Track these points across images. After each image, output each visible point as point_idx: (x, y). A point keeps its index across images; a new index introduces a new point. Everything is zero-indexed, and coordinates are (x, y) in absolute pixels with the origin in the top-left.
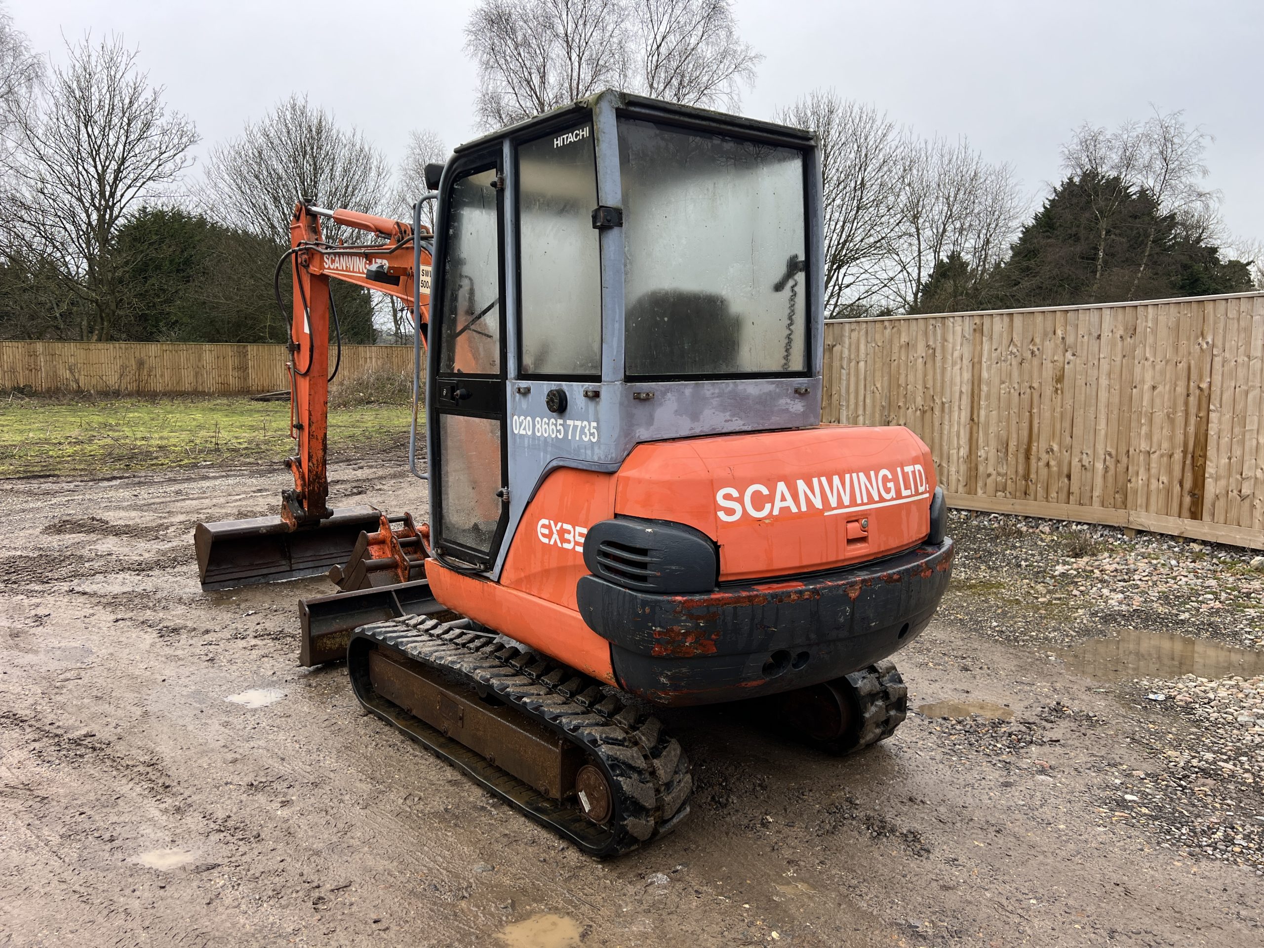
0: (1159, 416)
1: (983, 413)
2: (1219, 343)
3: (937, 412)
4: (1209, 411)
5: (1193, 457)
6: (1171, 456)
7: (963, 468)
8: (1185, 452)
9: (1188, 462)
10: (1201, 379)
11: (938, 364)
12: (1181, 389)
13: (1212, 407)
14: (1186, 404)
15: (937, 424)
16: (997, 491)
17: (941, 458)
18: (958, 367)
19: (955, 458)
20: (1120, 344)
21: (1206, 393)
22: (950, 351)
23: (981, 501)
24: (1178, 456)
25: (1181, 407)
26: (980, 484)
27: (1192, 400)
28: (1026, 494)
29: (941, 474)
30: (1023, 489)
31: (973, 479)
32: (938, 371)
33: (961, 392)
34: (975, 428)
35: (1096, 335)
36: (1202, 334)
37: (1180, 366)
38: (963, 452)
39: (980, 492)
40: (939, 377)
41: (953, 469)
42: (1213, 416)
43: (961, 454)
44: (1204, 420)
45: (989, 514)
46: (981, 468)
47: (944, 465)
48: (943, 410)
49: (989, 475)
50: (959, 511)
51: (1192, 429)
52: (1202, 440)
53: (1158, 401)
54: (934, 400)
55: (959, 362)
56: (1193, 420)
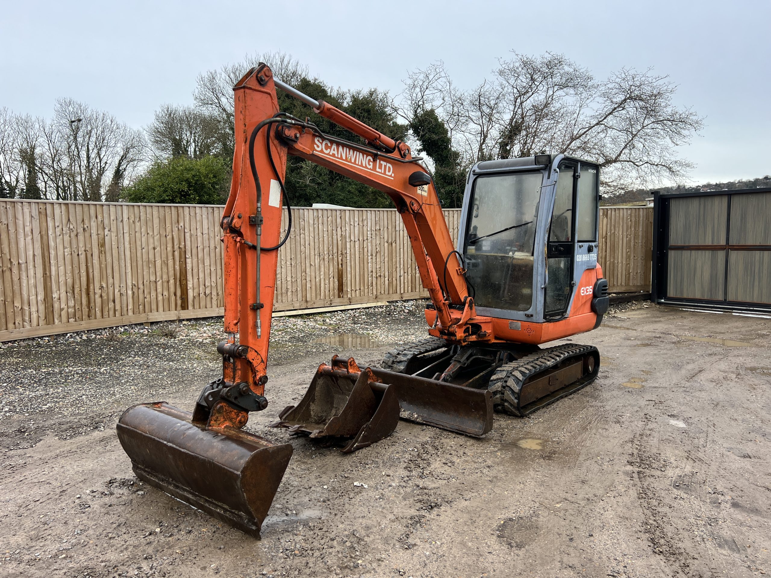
0: (158, 263)
1: (53, 269)
2: (187, 226)
3: (15, 270)
4: (186, 258)
5: (180, 281)
6: (168, 282)
7: (42, 308)
8: (175, 279)
9: (178, 283)
10: (180, 244)
11: (12, 236)
12: (169, 249)
13: (187, 256)
14: (173, 255)
15: (16, 279)
16: (68, 318)
17: (22, 303)
18: (30, 238)
19: (35, 302)
20: (133, 225)
21: (183, 250)
22: (21, 226)
23: (58, 328)
24: (172, 281)
25: (170, 257)
26: (56, 316)
27: (177, 254)
28: (89, 316)
29: (23, 315)
30: (87, 314)
31: (51, 315)
32: (13, 241)
33: (34, 255)
34: (48, 279)
35: (120, 220)
36: (178, 222)
37: (168, 237)
38: (41, 297)
39: (56, 321)
40: (13, 245)
41: (34, 309)
42: (189, 261)
43: (39, 298)
44: (184, 262)
45: (64, 335)
46: (56, 305)
47: (26, 308)
48: (20, 269)
49: (62, 310)
50: (41, 338)
51: (177, 267)
52: (184, 272)
53: (158, 255)
54: (11, 263)
55: (30, 234)
56: (177, 263)
